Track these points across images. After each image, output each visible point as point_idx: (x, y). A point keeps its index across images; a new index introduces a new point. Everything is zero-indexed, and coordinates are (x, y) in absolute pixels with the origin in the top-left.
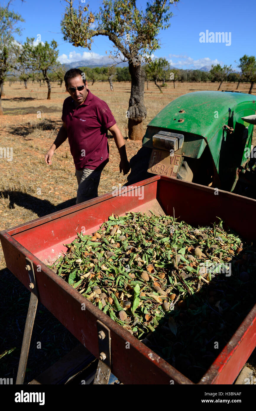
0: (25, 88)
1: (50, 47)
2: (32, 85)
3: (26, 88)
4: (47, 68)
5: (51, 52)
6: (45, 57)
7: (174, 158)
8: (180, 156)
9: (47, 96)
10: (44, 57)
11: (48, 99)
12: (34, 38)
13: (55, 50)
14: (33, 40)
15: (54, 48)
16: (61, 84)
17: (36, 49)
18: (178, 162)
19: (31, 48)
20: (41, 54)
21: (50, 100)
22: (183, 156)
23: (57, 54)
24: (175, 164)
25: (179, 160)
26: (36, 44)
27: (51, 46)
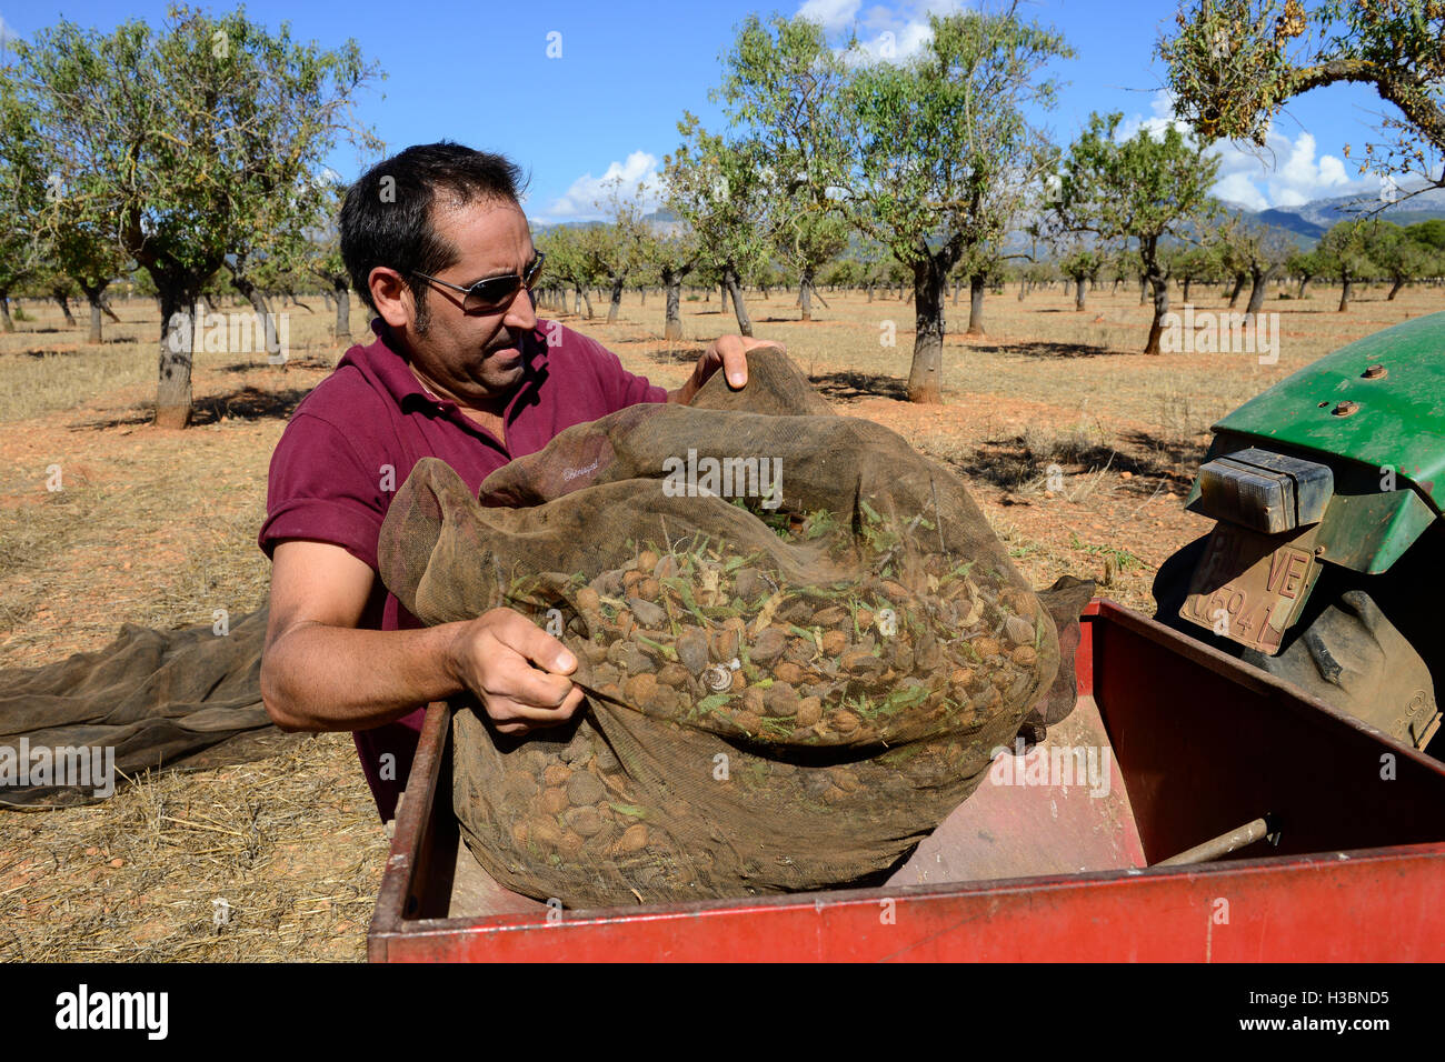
0: (1074, 308)
1: (1186, 143)
2: (1113, 295)
3: (1080, 306)
4: (1161, 228)
5: (1186, 163)
6: (1156, 184)
7: (1284, 566)
8: (1308, 557)
9: (1146, 342)
10: (1150, 187)
11: (1147, 351)
12: (1121, 114)
13: (1203, 153)
14: (1115, 121)
15: (1201, 149)
16: (1234, 295)
17: (1123, 156)
18: (1296, 585)
19: (1105, 152)
20: (1140, 175)
21: (1158, 359)
22: (1318, 560)
23: (1211, 173)
24: (1285, 590)
25: (1302, 577)
26: (1125, 134)
27: (1191, 138)
